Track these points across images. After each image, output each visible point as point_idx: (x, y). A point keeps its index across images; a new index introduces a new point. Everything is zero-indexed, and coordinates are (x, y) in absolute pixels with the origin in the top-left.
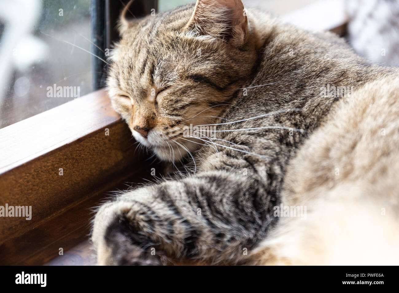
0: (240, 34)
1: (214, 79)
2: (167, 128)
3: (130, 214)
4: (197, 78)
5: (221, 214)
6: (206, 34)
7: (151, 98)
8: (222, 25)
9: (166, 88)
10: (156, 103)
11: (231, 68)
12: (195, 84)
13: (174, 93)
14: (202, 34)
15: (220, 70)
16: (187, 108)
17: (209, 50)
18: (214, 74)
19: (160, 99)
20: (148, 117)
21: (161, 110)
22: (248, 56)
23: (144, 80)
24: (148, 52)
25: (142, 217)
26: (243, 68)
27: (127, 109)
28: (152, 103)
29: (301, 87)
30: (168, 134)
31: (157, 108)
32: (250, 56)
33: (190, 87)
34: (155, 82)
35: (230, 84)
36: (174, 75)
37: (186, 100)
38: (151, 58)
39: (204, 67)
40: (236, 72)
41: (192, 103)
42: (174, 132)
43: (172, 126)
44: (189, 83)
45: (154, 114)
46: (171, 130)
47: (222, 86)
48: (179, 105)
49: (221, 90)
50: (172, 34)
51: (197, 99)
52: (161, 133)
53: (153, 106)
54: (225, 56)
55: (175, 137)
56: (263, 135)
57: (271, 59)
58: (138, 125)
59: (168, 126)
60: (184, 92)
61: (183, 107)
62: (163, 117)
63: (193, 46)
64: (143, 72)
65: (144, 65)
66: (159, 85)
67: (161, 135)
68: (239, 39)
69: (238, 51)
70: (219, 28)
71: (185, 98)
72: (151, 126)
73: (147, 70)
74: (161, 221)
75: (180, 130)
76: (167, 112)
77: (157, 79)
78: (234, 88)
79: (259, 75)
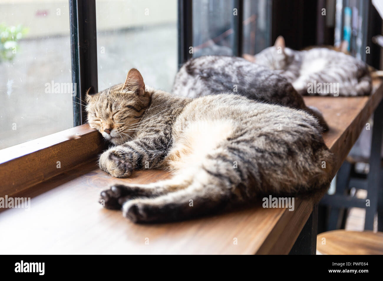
0: (142, 90)
1: (135, 107)
2: (119, 128)
3: (115, 153)
4: (129, 106)
5: (150, 147)
6: (130, 90)
7: (111, 118)
8: (136, 86)
9: (117, 112)
10: (113, 119)
11: (141, 103)
12: (129, 109)
13: (120, 113)
14: (129, 90)
15: (137, 104)
16: (126, 119)
17: (131, 97)
18: (135, 105)
19: (115, 117)
20: (111, 124)
21: (115, 121)
22: (146, 98)
23: (108, 110)
24: (108, 100)
25: (120, 153)
26: (146, 103)
27: (99, 125)
28: (111, 119)
29: (169, 107)
30: (119, 130)
31: (113, 121)
32: (147, 98)
33: (126, 111)
34: (113, 110)
35: (141, 109)
36: (120, 106)
37: (126, 115)
38: (110, 102)
39: (131, 102)
40: (143, 105)
41: (128, 117)
42: (121, 129)
43: (121, 127)
44: (127, 109)
45: (113, 123)
46: (120, 129)
47: (138, 110)
48: (123, 117)
49: (138, 111)
50: (117, 92)
51: (130, 115)
52: (116, 130)
53: (112, 120)
54: (138, 99)
55: (122, 131)
56: (160, 123)
57: (155, 99)
58: (107, 128)
59: (119, 127)
60: (125, 112)
61: (125, 118)
62: (117, 124)
63: (126, 95)
64: (107, 107)
65: (107, 105)
66: (114, 111)
67: (116, 131)
68: (142, 92)
69: (142, 97)
70: (135, 88)
71: (125, 115)
72: (112, 128)
73: (109, 106)
74: (128, 154)
75: (124, 128)
76: (118, 121)
77: (113, 108)
78: (143, 111)
79: (152, 105)
